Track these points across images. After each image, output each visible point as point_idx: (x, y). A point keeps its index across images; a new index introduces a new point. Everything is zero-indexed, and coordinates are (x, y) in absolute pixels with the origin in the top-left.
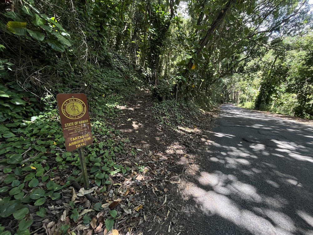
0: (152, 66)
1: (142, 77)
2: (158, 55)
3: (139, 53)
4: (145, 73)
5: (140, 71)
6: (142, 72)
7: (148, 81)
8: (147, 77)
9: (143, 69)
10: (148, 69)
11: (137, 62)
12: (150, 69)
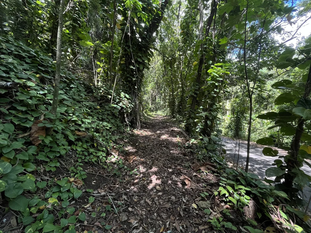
0: (130, 89)
1: (108, 115)
2: (141, 68)
3: (101, 65)
4: (117, 104)
5: (104, 100)
6: (108, 101)
7: (123, 121)
8: (122, 112)
9: (111, 95)
10: (122, 94)
11: (98, 82)
12: (127, 96)
